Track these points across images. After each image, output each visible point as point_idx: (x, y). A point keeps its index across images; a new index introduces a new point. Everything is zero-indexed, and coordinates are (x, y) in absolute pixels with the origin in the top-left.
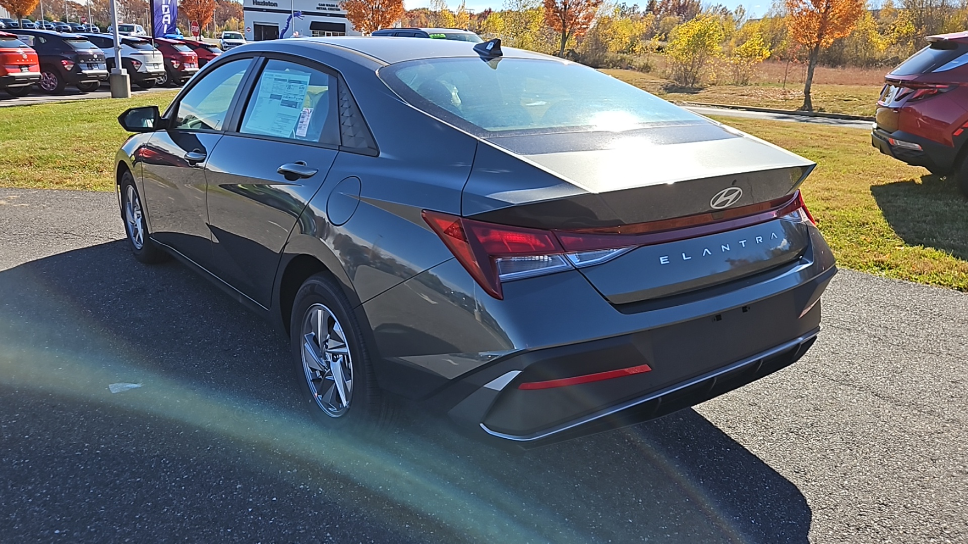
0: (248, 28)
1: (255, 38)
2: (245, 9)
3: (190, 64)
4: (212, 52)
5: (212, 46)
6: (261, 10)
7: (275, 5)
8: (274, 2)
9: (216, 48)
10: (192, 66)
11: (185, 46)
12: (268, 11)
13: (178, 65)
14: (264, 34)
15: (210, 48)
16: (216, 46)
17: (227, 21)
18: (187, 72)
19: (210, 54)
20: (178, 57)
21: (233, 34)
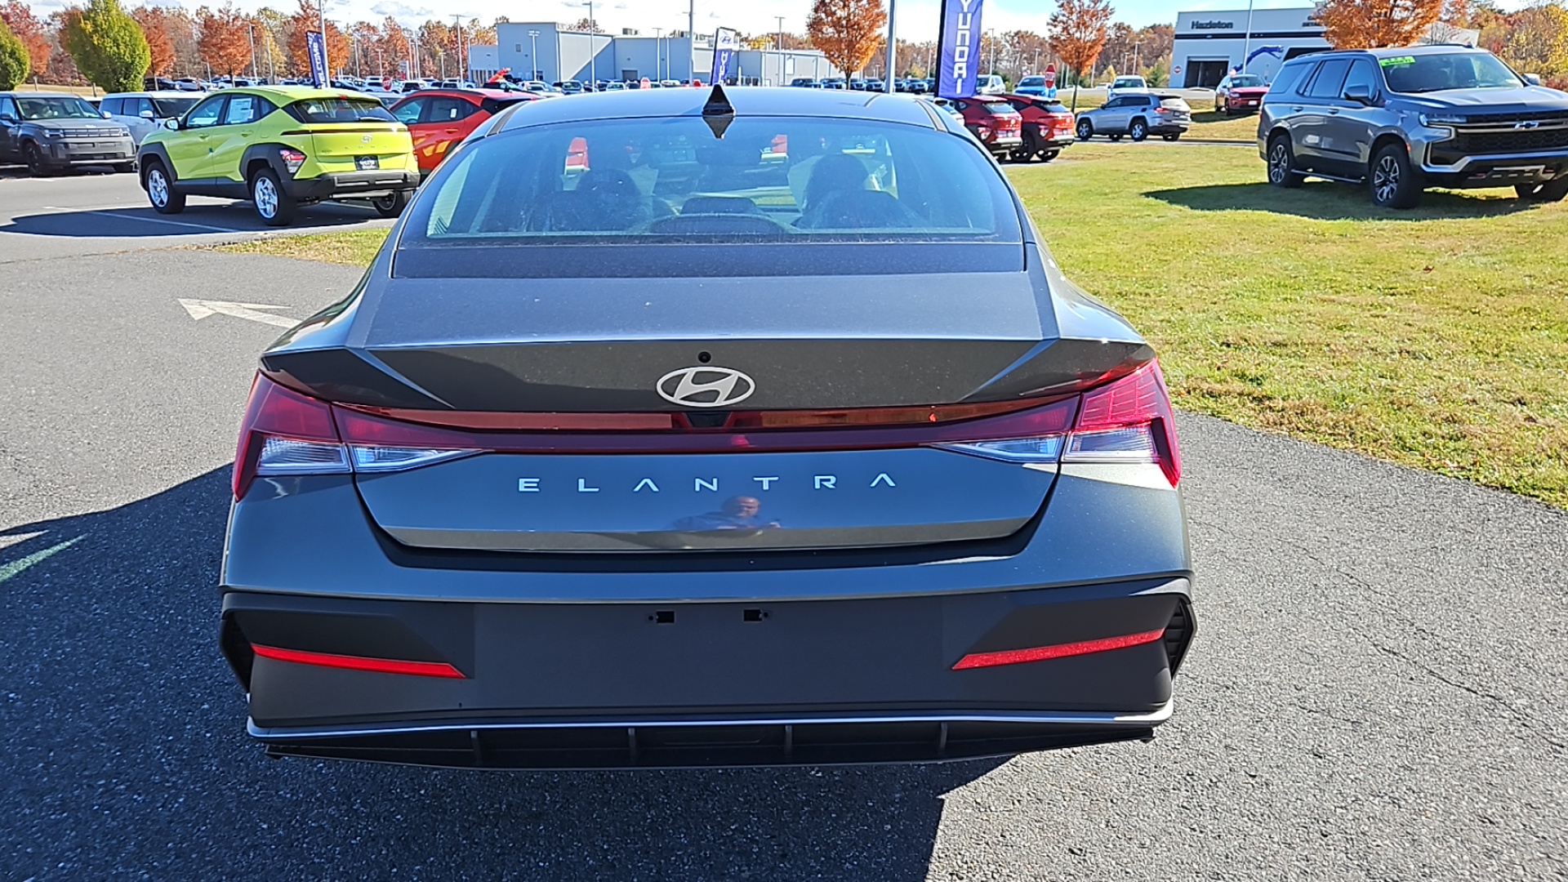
0: (1178, 67)
1: (1186, 82)
2: (1178, 37)
3: (1008, 131)
4: (1048, 111)
5: (1054, 102)
6: (1204, 36)
7: (1229, 25)
8: (1227, 22)
9: (1059, 105)
10: (1010, 134)
11: (1006, 105)
12: (1215, 36)
13: (988, 134)
14: (1203, 75)
15: (1048, 106)
16: (1058, 102)
17: (1161, 59)
18: (999, 144)
19: (1044, 113)
20: (990, 122)
21: (1129, 80)
